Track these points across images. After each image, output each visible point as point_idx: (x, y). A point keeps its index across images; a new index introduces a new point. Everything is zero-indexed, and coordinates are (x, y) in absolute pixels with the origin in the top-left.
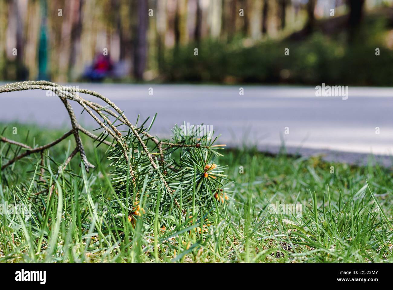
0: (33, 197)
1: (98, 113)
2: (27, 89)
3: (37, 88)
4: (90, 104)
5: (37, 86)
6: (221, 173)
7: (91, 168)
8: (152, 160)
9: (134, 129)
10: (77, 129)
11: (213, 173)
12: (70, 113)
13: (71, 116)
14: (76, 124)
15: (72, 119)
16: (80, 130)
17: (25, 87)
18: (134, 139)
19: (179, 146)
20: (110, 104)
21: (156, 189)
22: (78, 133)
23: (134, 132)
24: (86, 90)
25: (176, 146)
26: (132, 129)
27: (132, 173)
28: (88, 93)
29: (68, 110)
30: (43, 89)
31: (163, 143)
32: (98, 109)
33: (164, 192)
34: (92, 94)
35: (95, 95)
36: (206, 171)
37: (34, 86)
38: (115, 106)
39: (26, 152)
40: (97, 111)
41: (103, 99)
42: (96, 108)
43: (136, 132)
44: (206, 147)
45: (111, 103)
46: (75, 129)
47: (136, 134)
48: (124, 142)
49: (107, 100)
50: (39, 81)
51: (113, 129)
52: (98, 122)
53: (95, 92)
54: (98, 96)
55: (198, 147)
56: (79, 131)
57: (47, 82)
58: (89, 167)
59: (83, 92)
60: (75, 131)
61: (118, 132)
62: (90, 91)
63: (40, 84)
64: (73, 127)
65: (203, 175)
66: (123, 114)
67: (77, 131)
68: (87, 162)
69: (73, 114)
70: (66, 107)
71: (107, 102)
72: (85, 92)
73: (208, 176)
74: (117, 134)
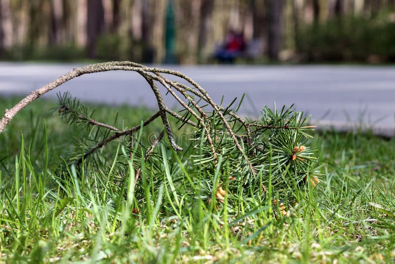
0: (120, 180)
1: (183, 94)
2: (110, 70)
3: (119, 69)
4: (175, 84)
5: (120, 67)
6: (311, 156)
7: (180, 150)
8: (237, 142)
9: (218, 110)
10: (165, 111)
11: (302, 155)
12: (156, 94)
13: (158, 97)
14: (163, 105)
15: (159, 101)
16: (167, 111)
17: (107, 68)
18: (220, 121)
19: (267, 128)
20: (193, 84)
21: (240, 171)
22: (165, 115)
23: (218, 113)
24: (169, 70)
25: (264, 127)
26: (216, 110)
27: (215, 154)
28: (172, 74)
29: (155, 91)
30: (126, 70)
31: (251, 124)
32: (183, 89)
33: (249, 174)
34: (176, 75)
35: (178, 76)
36: (294, 153)
37: (117, 67)
38: (199, 87)
39: (115, 134)
40: (182, 92)
41: (187, 79)
42: (180, 89)
43: (220, 113)
44: (295, 129)
45: (195, 83)
46: (162, 111)
47: (220, 116)
48: (210, 123)
49: (191, 80)
50: (123, 62)
51: (198, 110)
52: (181, 103)
53: (178, 72)
54: (182, 77)
55: (286, 128)
56: (166, 113)
57: (130, 63)
58: (177, 150)
59: (166, 73)
60: (162, 113)
61: (204, 113)
62: (173, 71)
63: (124, 65)
64: (161, 109)
65: (291, 158)
66: (207, 95)
67: (165, 112)
68: (175, 145)
69: (160, 95)
70: (152, 88)
71: (191, 82)
72: (168, 73)
73: (297, 158)
74: (202, 115)
